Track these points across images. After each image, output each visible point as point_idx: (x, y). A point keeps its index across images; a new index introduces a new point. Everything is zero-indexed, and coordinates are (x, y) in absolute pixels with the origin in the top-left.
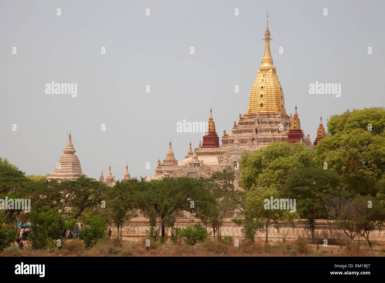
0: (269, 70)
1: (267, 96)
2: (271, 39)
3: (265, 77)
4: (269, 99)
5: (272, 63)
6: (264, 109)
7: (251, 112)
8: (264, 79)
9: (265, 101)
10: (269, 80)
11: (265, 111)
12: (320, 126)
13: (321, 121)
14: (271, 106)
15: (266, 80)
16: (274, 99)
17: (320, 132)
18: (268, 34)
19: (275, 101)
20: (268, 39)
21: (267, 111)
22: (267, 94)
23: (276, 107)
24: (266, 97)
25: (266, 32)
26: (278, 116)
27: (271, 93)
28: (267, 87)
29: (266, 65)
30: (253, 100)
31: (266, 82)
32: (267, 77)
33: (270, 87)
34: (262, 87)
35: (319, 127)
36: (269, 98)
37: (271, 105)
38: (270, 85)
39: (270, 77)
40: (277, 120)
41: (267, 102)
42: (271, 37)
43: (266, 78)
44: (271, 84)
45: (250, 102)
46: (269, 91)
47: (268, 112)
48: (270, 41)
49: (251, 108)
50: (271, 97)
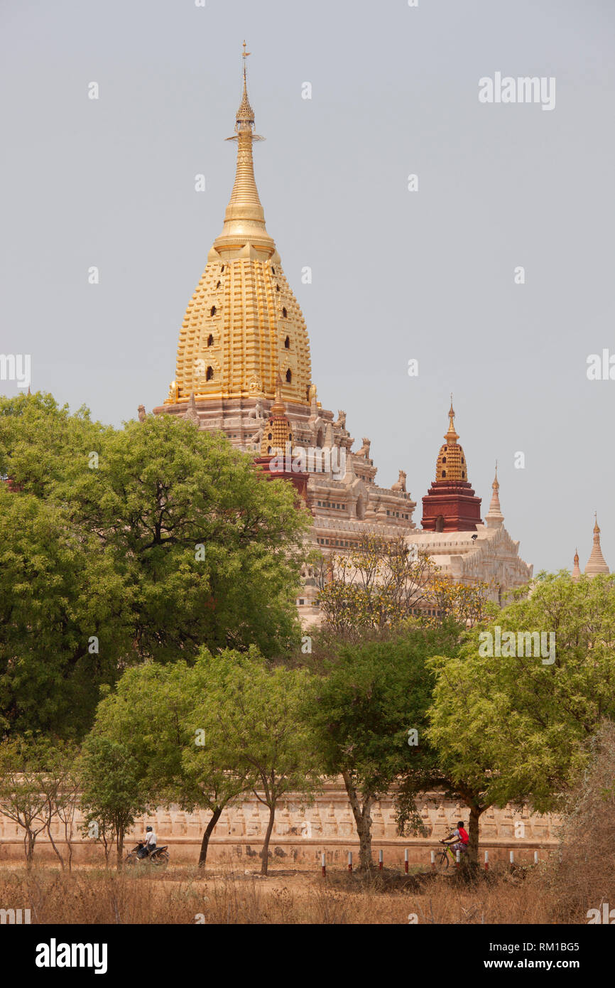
0: (243, 246)
1: (226, 339)
2: (259, 139)
3: (227, 274)
4: (232, 351)
5: (260, 222)
6: (219, 388)
7: (179, 397)
8: (222, 280)
9: (222, 357)
10: (238, 283)
11: (218, 392)
12: (448, 438)
13: (452, 422)
14: (238, 376)
15: (227, 284)
16: (249, 352)
17: (444, 460)
18: (247, 117)
19: (253, 359)
20: (247, 139)
21: (226, 395)
22: (226, 332)
23: (253, 380)
24: (225, 342)
25: (241, 111)
26: (251, 411)
27: (239, 331)
28: (226, 310)
29: (240, 230)
30: (186, 356)
31: (227, 291)
32: (233, 271)
33: (238, 310)
34: (213, 310)
35: (445, 442)
36: (235, 349)
37: (240, 373)
38: (239, 303)
39: (243, 271)
40: (246, 426)
41: (225, 363)
42: (257, 130)
43: (228, 277)
44: (245, 296)
45: (179, 361)
46: (233, 324)
47: (230, 398)
48: (255, 145)
49: (181, 386)
50: (239, 345)
